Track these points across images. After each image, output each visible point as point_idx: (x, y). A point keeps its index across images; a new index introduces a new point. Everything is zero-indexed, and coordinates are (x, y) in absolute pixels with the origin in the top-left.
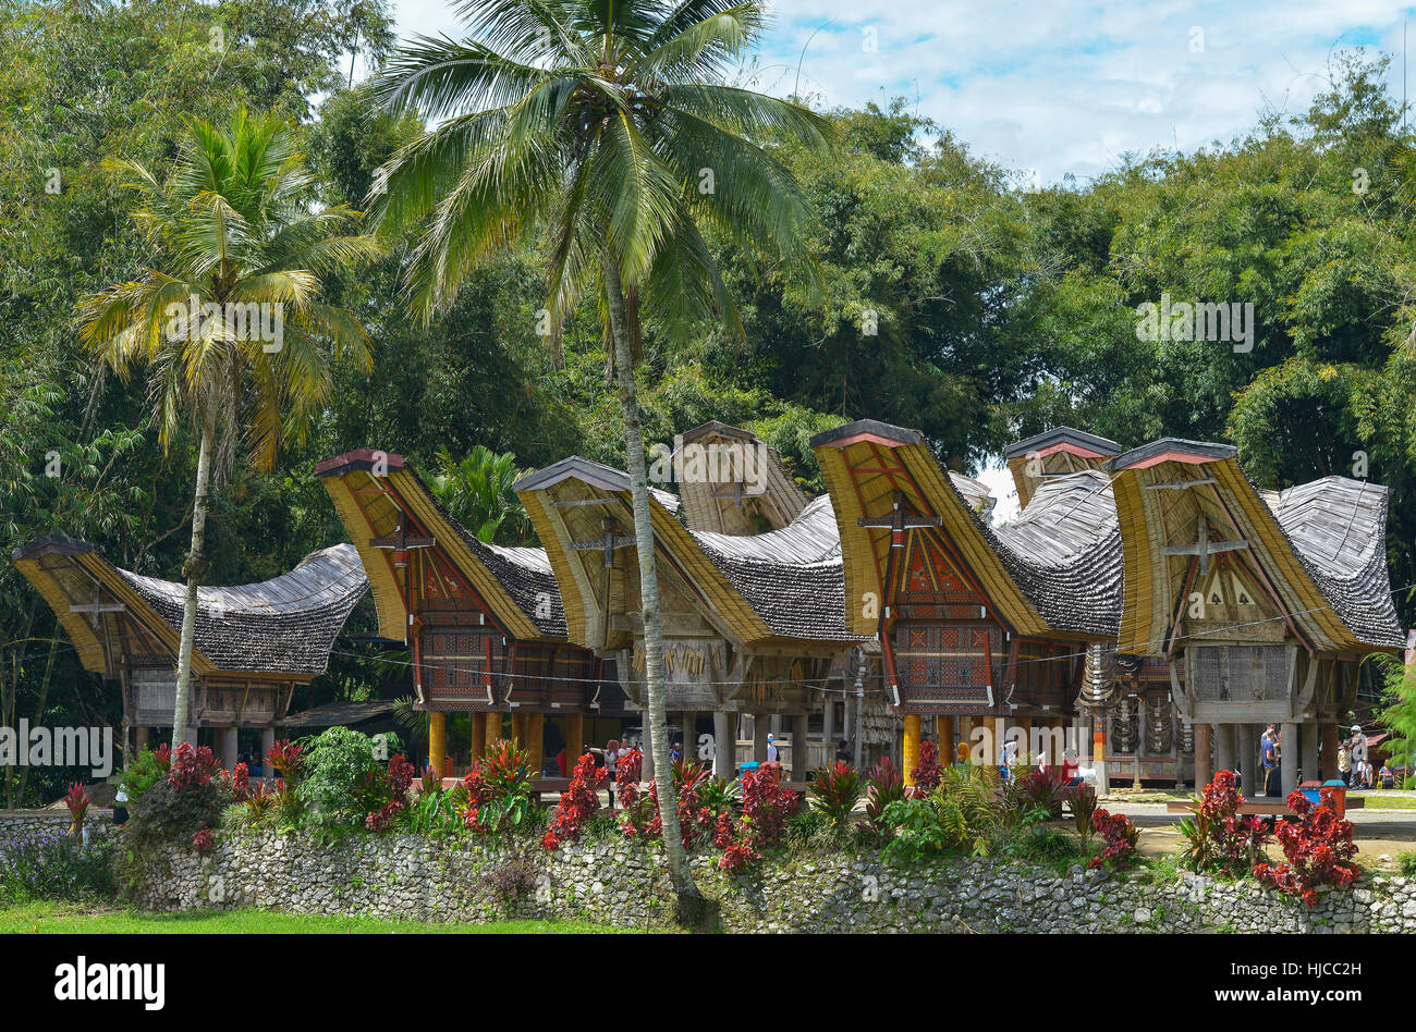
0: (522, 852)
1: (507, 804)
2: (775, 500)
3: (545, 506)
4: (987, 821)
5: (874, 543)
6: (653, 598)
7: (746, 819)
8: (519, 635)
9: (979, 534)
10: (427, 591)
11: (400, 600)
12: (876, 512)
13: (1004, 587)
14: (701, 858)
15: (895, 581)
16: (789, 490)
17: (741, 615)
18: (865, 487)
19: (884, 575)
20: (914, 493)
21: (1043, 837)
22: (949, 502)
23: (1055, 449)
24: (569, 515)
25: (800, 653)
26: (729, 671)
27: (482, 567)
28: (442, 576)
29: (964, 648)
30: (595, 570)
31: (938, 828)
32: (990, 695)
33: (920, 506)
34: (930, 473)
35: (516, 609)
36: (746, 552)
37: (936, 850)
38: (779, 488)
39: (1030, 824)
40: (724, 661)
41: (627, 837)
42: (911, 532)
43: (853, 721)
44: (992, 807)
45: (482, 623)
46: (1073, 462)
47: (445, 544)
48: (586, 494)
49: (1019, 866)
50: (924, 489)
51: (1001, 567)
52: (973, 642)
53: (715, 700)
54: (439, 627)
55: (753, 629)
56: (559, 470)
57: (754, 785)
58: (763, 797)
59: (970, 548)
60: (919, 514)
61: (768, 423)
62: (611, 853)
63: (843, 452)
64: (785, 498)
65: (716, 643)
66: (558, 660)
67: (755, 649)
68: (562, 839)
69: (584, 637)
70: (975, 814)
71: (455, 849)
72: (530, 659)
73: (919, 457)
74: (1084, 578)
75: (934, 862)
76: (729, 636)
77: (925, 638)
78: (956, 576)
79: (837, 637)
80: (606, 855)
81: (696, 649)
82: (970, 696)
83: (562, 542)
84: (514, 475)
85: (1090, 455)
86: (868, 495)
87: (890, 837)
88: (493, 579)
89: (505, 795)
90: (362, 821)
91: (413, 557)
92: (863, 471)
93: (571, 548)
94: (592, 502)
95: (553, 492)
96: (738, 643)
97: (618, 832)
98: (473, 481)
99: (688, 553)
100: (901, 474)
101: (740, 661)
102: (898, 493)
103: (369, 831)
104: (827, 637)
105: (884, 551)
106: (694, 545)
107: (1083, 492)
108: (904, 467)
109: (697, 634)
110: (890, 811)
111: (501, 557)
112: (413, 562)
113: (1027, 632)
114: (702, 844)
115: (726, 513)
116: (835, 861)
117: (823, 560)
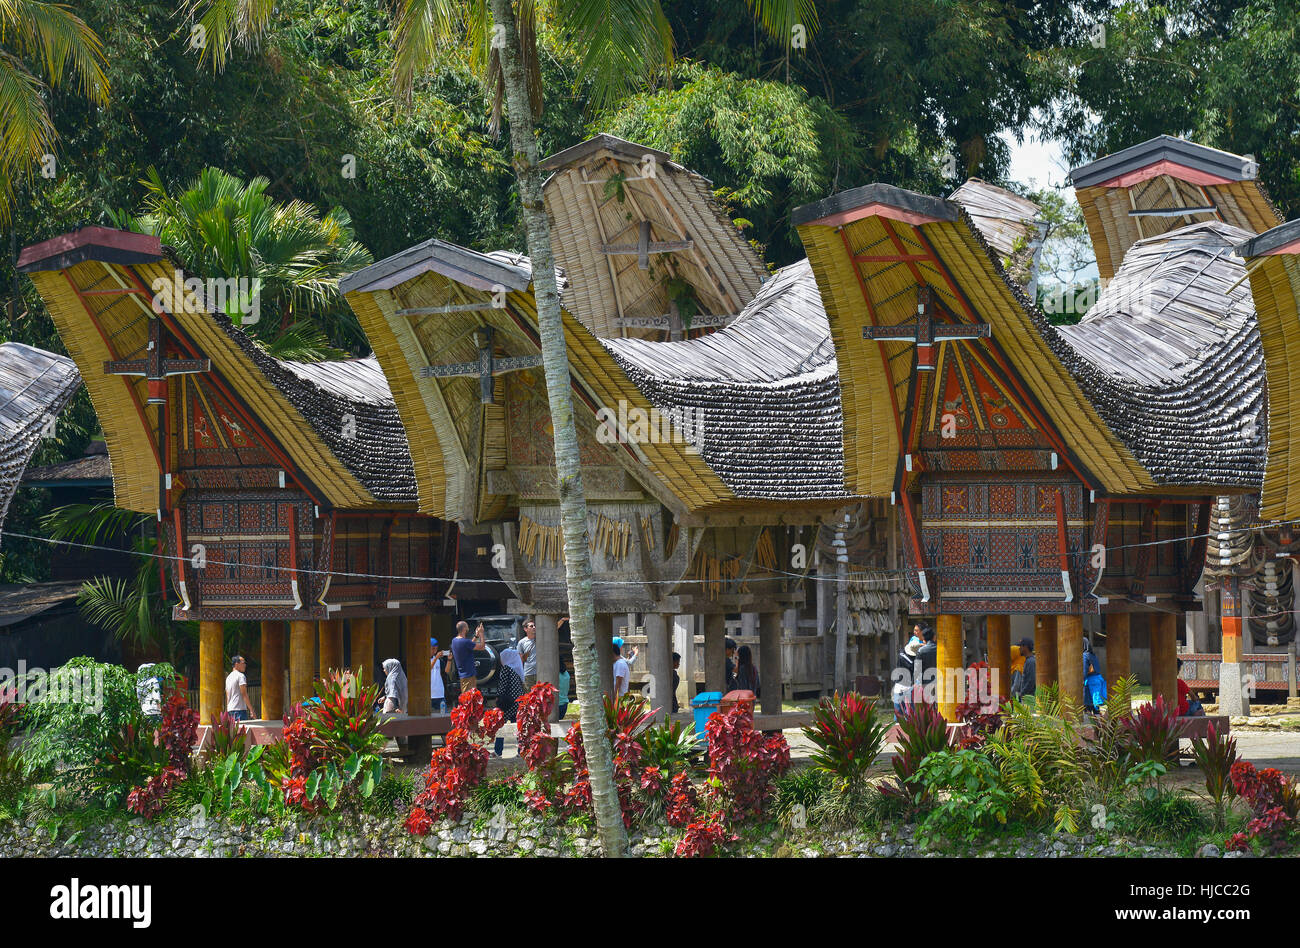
0: (375, 841)
1: (351, 769)
2: (702, 256)
3: (388, 314)
4: (1073, 781)
5: (888, 361)
6: (572, 461)
7: (715, 782)
8: (339, 500)
9: (1046, 349)
10: (194, 437)
11: (150, 451)
12: (890, 315)
13: (1085, 423)
14: (648, 841)
15: (920, 416)
16: (725, 239)
17: (684, 470)
18: (873, 280)
19: (902, 408)
20: (949, 290)
21: (1158, 803)
22: (1001, 302)
23: (1152, 172)
24: (425, 327)
25: (771, 520)
26: (668, 554)
27: (283, 401)
28: (218, 415)
29: (1026, 514)
30: (462, 405)
31: (1001, 793)
32: (1067, 584)
33: (957, 306)
34: (973, 262)
35: (335, 463)
36: (686, 368)
37: (998, 824)
38: (709, 237)
39: (1137, 784)
40: (659, 537)
41: (535, 813)
42: (942, 349)
43: (831, 601)
44: (1079, 755)
45: (282, 484)
46: (1180, 191)
47: (225, 368)
48: (450, 295)
49: (1123, 847)
50: (963, 284)
51: (1080, 395)
52: (1038, 504)
53: (647, 596)
54: (210, 491)
55: (704, 490)
56: (409, 261)
57: (724, 730)
58: (738, 749)
59: (1034, 368)
60: (955, 320)
61: (662, 99)
62: (511, 837)
63: (843, 232)
64: (719, 252)
65: (646, 510)
66: (393, 535)
67: (706, 519)
68: (436, 818)
69: (443, 503)
70: (1055, 770)
71: (270, 838)
72: (352, 536)
73: (956, 238)
74: (1205, 398)
75: (996, 842)
76: (668, 500)
77: (965, 501)
78: (1012, 407)
79: (826, 495)
80: (504, 841)
81: (618, 519)
82: (1036, 585)
83: (413, 366)
84: (270, 215)
85: (1208, 180)
86: (878, 292)
87: (930, 805)
88: (301, 419)
89: (347, 755)
90: (122, 801)
91: (172, 388)
92: (869, 259)
93: (427, 373)
94: (461, 308)
95: (400, 294)
96: (682, 512)
97: (521, 805)
98: (208, 228)
99: (606, 379)
100: (929, 263)
101: (684, 537)
102: (924, 290)
103: (132, 816)
104: (811, 496)
105: (902, 372)
106: (615, 367)
107: (1199, 259)
108: (934, 253)
109: (617, 496)
110: (929, 766)
111: (308, 383)
112: (172, 395)
113: (1121, 488)
114: (649, 820)
115: (623, 278)
116: (849, 843)
117: (798, 373)
